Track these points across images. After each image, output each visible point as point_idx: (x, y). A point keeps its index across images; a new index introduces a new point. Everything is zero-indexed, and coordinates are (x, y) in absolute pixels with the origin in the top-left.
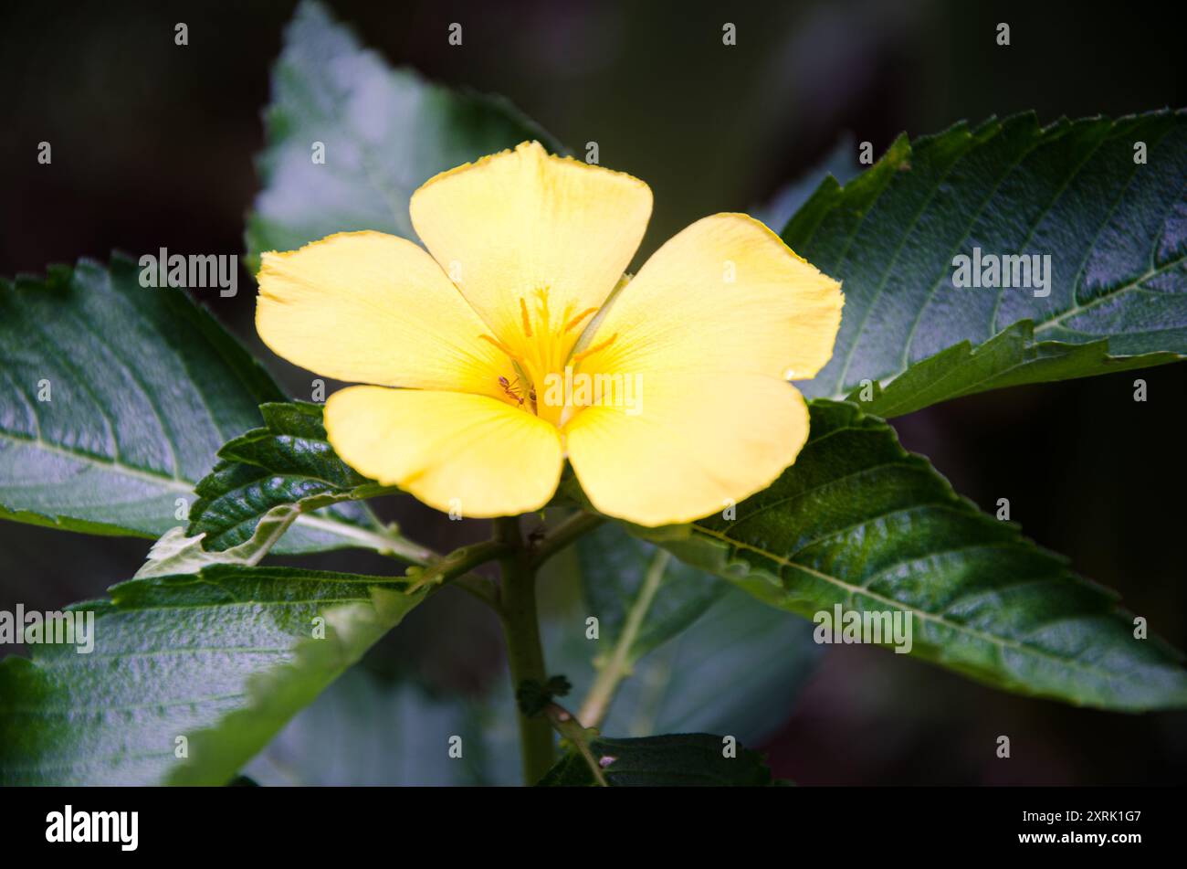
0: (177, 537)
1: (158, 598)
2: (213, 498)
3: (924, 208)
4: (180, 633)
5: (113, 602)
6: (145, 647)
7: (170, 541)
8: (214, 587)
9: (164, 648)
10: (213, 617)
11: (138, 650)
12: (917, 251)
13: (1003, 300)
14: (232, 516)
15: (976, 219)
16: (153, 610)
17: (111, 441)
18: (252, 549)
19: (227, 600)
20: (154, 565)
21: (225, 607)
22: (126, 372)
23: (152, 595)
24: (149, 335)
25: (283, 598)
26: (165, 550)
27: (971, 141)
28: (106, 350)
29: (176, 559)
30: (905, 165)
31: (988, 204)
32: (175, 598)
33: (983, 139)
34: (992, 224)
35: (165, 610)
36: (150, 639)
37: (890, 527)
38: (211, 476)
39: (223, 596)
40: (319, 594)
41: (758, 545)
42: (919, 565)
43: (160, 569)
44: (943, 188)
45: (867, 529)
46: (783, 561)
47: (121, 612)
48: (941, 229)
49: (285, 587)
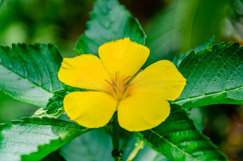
0: (42, 110)
1: (32, 122)
2: (52, 102)
3: (214, 60)
4: (35, 130)
5: (22, 121)
6: (27, 132)
7: (40, 110)
8: (44, 121)
9: (31, 132)
10: (43, 128)
11: (25, 132)
12: (211, 69)
13: (228, 83)
14: (55, 107)
15: (225, 64)
16: (31, 124)
17: (40, 82)
18: (57, 115)
19: (47, 124)
20: (35, 115)
21: (46, 126)
22: (46, 68)
23: (30, 121)
24: (52, 61)
25: (59, 126)
26: (39, 112)
27: (225, 47)
28: (43, 62)
29: (40, 115)
30: (210, 50)
31: (228, 61)
32: (35, 122)
33: (228, 47)
34: (228, 66)
35: (33, 124)
36: (28, 130)
37: (184, 133)
38: (52, 98)
39: (46, 123)
40: (67, 126)
41: (157, 133)
42: (188, 143)
43: (36, 116)
44: (219, 56)
45: (180, 133)
46: (161, 137)
47: (24, 123)
48: (217, 65)
49: (60, 124)
